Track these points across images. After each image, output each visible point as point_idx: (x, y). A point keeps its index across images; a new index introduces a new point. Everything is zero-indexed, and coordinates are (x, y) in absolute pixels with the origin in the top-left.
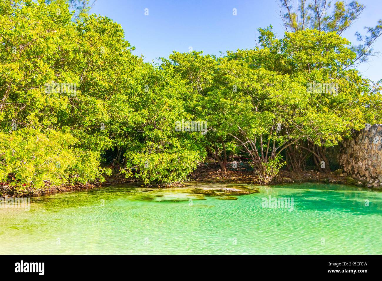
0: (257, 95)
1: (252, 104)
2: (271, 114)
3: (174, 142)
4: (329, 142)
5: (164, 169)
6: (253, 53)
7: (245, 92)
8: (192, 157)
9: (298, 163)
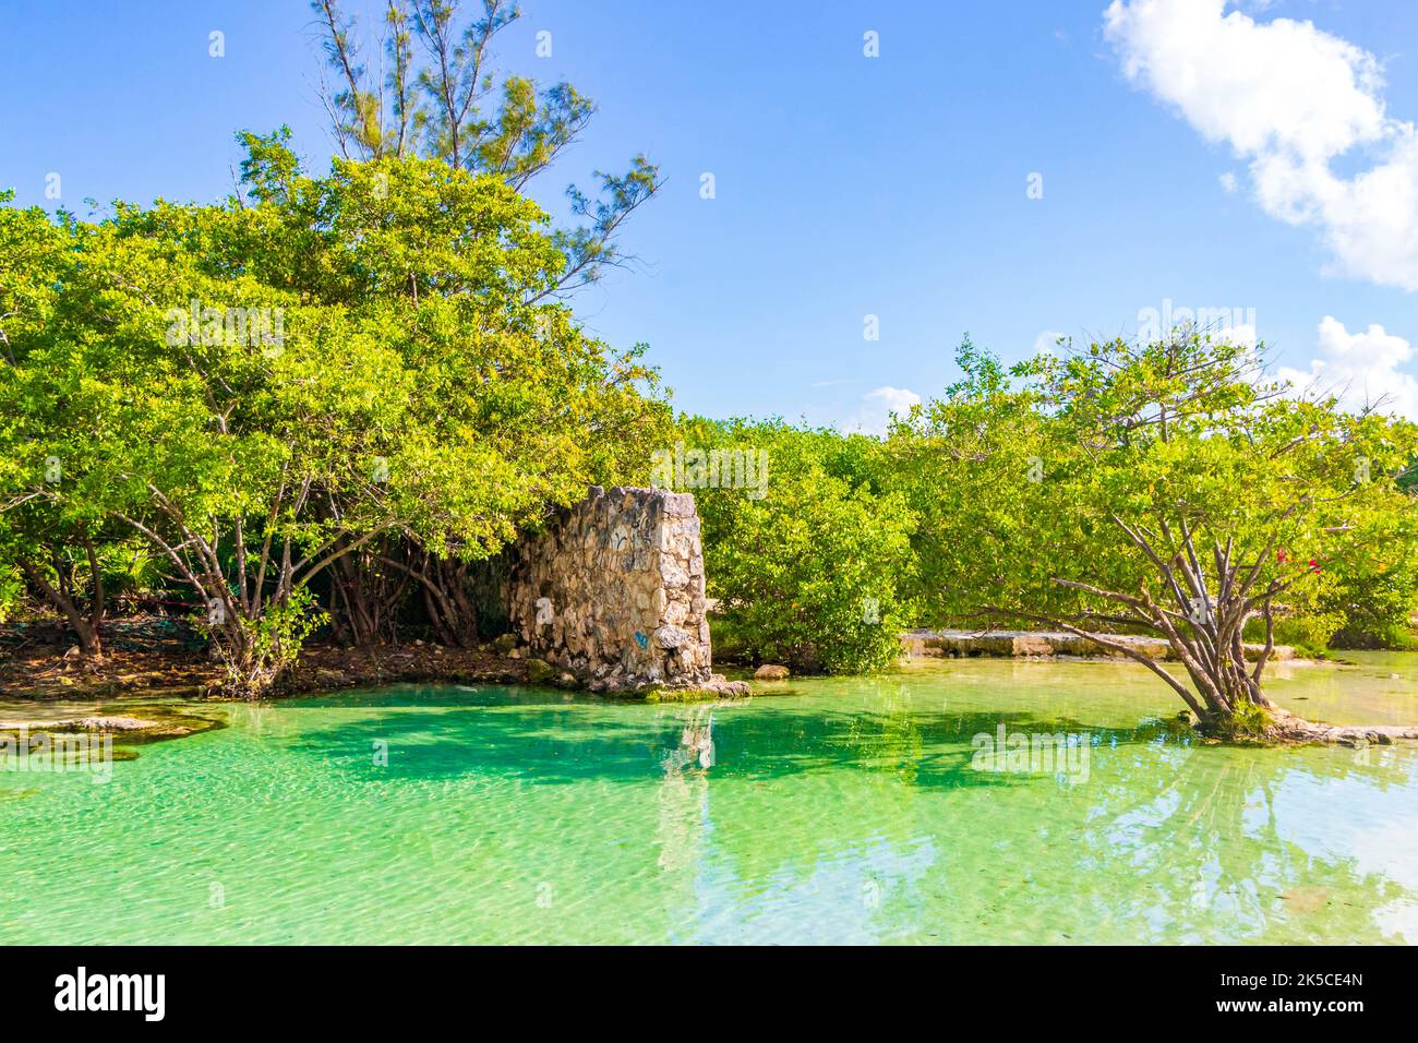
0: (228, 372)
1: (207, 403)
2: (274, 445)
4: (475, 543)
6: (217, 216)
7: (182, 359)
9: (372, 616)
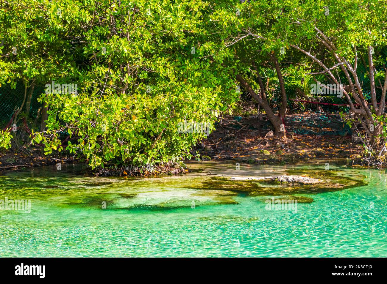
3: (161, 67)
5: (136, 132)
8: (204, 103)
